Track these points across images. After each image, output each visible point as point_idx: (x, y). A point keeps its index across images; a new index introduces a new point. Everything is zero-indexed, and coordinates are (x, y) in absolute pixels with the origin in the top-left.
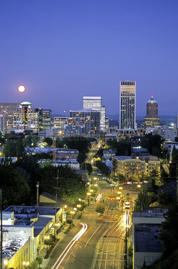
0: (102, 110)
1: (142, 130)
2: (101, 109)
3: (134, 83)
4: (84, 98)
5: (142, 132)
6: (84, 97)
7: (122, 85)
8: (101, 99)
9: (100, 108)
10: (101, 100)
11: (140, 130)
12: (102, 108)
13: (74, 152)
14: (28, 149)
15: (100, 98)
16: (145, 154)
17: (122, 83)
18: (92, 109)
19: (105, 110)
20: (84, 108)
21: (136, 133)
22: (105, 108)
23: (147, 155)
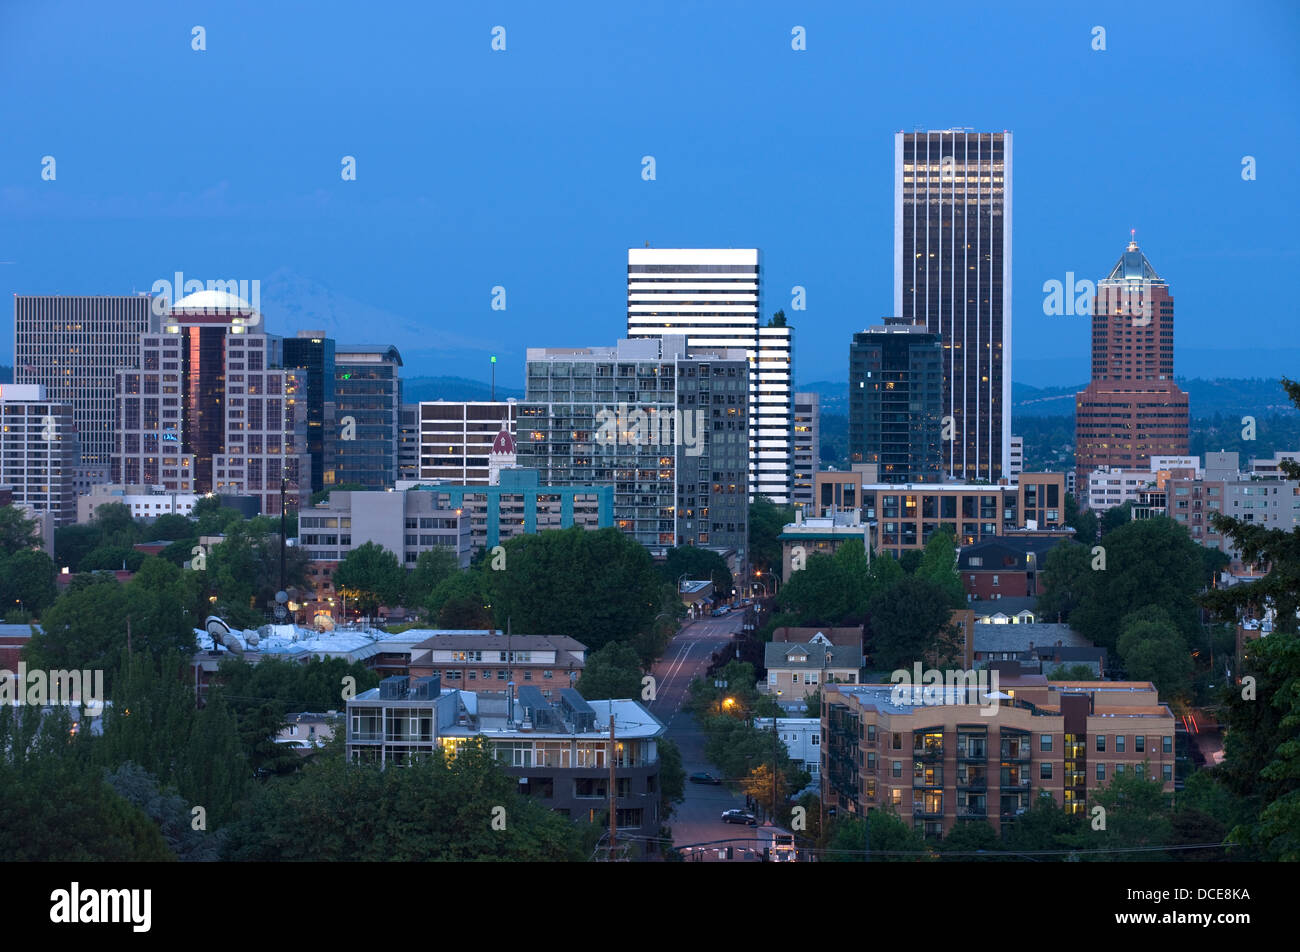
0: (763, 343)
1: (1053, 489)
2: (757, 338)
3: (999, 145)
4: (638, 256)
5: (1053, 503)
6: (632, 252)
7: (908, 158)
8: (754, 262)
9: (752, 331)
10: (757, 269)
11: (1041, 487)
12: (763, 331)
13: (548, 658)
14: (217, 639)
15: (749, 257)
16: (1069, 666)
17: (908, 145)
18: (692, 342)
19: (784, 343)
20: (633, 331)
21: (1008, 515)
22: (784, 331)
23: (1081, 675)
